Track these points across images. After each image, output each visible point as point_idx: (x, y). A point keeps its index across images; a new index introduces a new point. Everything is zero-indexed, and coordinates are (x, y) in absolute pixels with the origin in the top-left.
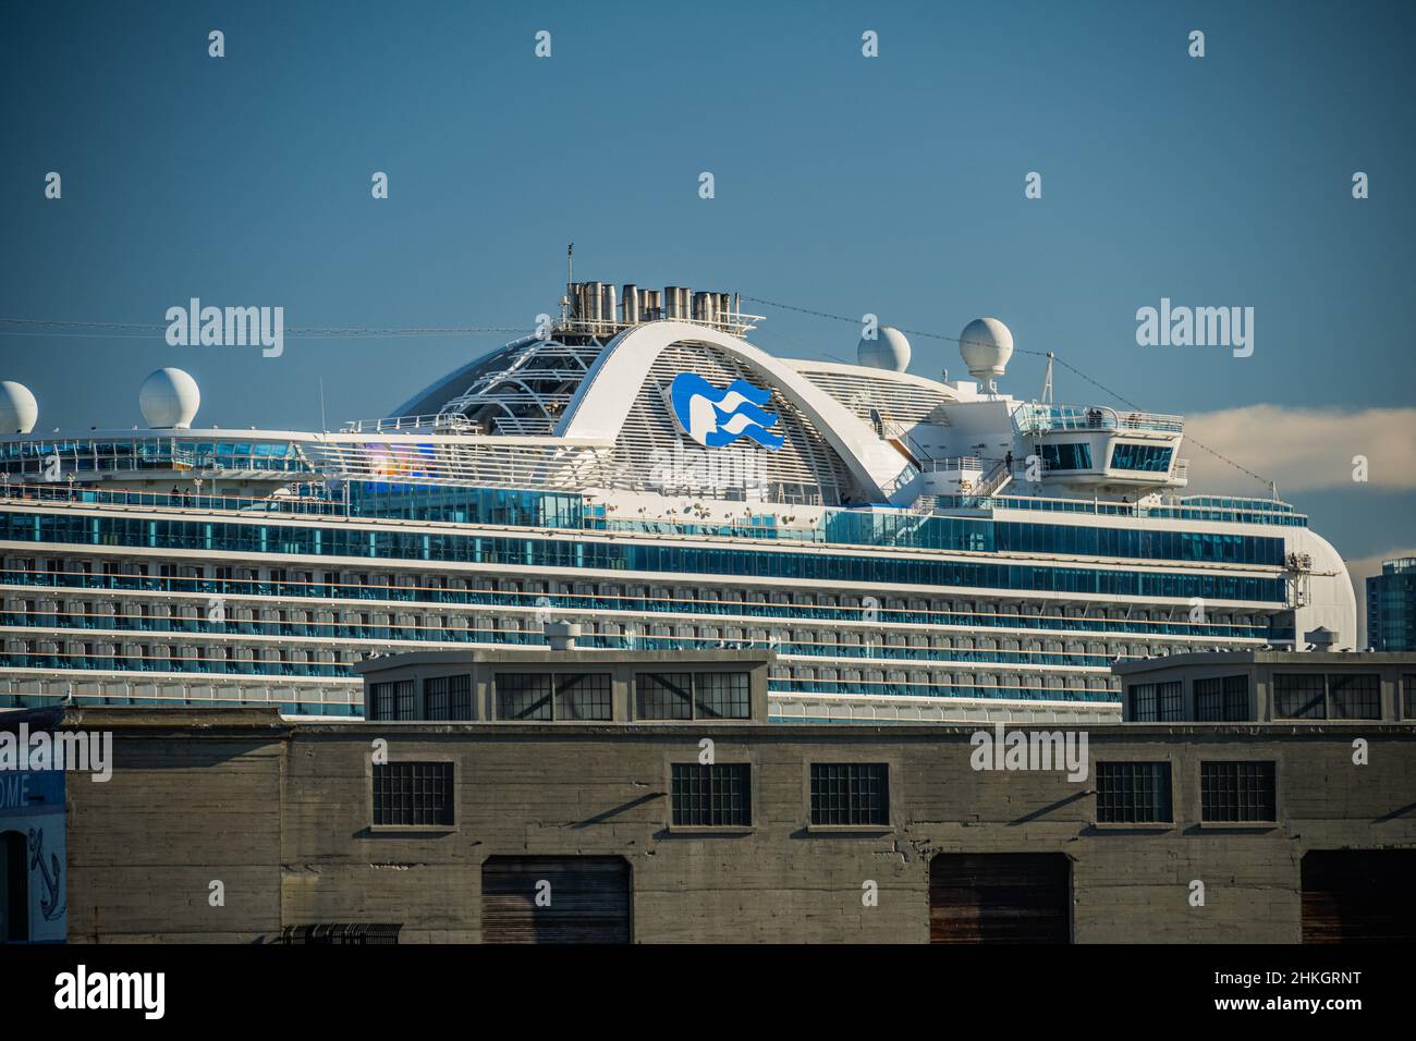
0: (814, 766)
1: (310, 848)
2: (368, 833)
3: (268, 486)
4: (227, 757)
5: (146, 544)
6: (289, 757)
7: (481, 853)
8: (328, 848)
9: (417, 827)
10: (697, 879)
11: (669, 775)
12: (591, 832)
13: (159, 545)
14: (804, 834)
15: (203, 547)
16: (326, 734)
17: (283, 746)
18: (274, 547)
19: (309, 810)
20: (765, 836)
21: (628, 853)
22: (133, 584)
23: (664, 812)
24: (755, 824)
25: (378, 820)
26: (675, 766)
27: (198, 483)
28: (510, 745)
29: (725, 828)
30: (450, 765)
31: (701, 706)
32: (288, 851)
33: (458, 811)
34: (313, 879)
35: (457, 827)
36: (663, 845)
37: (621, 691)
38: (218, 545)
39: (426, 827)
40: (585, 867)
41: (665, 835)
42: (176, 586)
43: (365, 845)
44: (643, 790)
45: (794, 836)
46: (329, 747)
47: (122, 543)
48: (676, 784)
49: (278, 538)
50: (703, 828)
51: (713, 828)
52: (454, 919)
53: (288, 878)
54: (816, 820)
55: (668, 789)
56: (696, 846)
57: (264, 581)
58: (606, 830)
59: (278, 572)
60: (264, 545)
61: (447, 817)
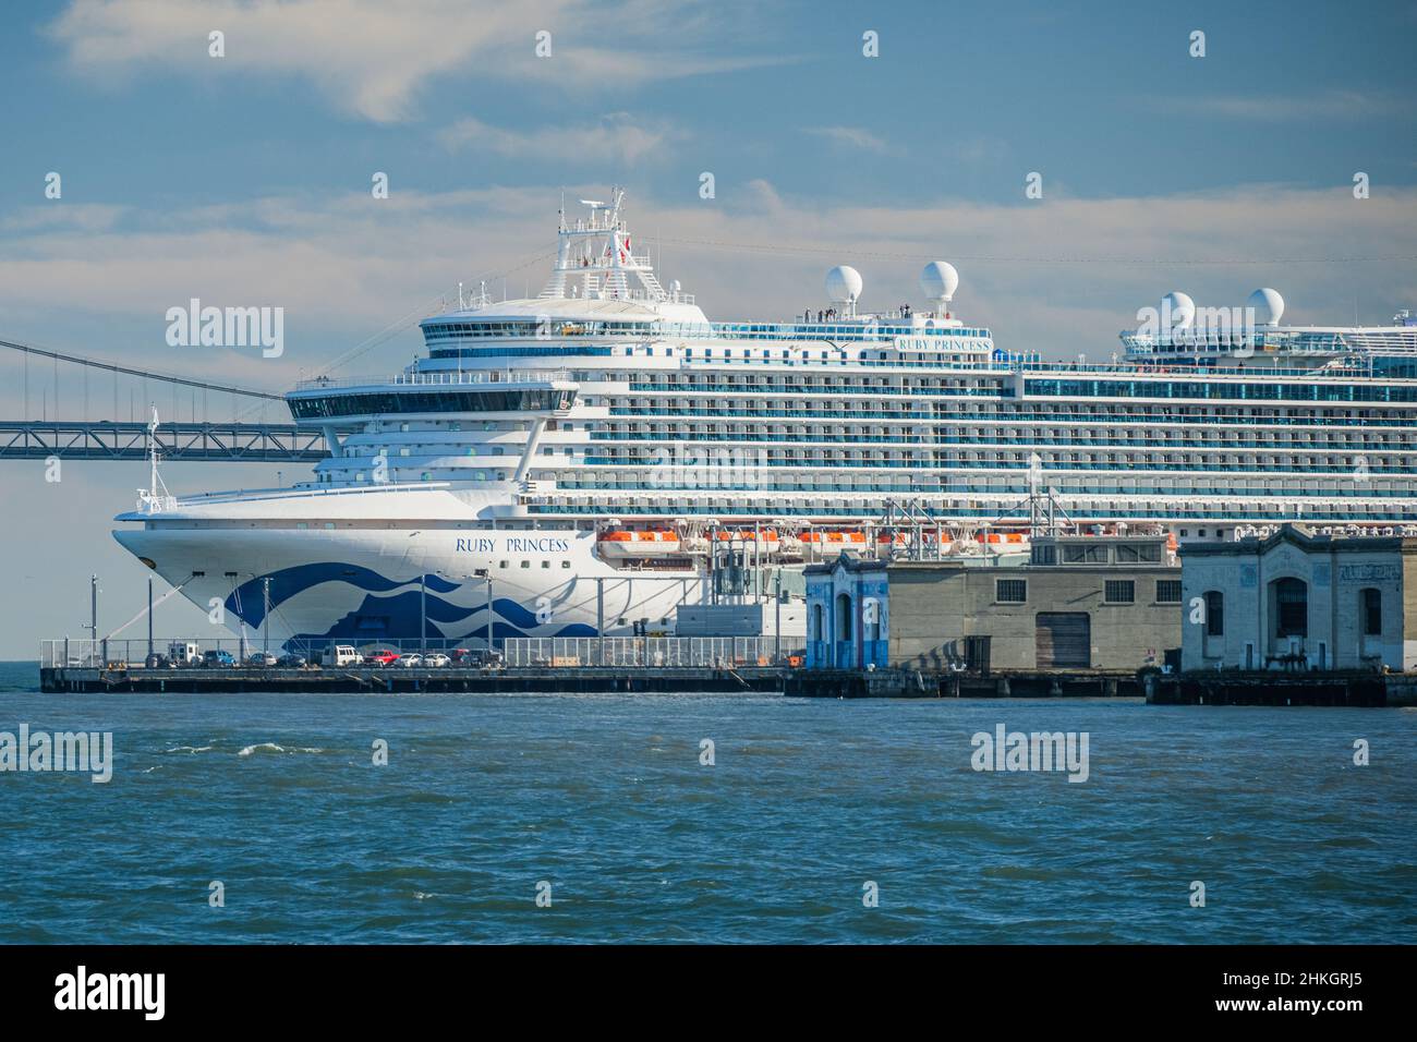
0: (1158, 581)
1: (974, 609)
2: (995, 604)
3: (1324, 360)
4: (945, 578)
5: (1240, 397)
6: (967, 578)
7: (1035, 611)
8: (980, 609)
9: (1012, 602)
10: (1114, 620)
11: (1104, 584)
12: (1076, 604)
13: (1247, 398)
14: (1154, 605)
15: (1276, 398)
16: (980, 571)
17: (965, 575)
18: (1322, 397)
19: (974, 596)
20: (1139, 606)
21: (1089, 611)
22: (1233, 420)
23: (1102, 597)
24: (1136, 601)
25: (999, 600)
26: (1107, 582)
27: (1276, 360)
28: (1046, 575)
29: (1124, 603)
30: (1025, 582)
31: (1141, 556)
32: (966, 610)
33: (1027, 597)
34: (975, 620)
35: (1027, 602)
36: (1101, 609)
37: (1110, 552)
38: (1285, 397)
39: (1015, 602)
40: (1074, 616)
41: (1103, 605)
42: (1260, 421)
43: (994, 609)
44: (1094, 590)
45: (1150, 606)
46: (981, 575)
47: (1224, 397)
48: (1107, 588)
49: (1325, 392)
50: (1117, 603)
51: (1120, 603)
52: (1024, 633)
53: (966, 619)
54: (1158, 600)
55: (1104, 589)
56: (1114, 609)
57: (1318, 417)
58: (1081, 603)
59: (1328, 411)
60: (1316, 396)
61: (1023, 599)
